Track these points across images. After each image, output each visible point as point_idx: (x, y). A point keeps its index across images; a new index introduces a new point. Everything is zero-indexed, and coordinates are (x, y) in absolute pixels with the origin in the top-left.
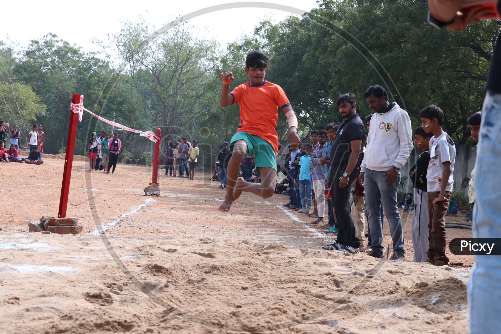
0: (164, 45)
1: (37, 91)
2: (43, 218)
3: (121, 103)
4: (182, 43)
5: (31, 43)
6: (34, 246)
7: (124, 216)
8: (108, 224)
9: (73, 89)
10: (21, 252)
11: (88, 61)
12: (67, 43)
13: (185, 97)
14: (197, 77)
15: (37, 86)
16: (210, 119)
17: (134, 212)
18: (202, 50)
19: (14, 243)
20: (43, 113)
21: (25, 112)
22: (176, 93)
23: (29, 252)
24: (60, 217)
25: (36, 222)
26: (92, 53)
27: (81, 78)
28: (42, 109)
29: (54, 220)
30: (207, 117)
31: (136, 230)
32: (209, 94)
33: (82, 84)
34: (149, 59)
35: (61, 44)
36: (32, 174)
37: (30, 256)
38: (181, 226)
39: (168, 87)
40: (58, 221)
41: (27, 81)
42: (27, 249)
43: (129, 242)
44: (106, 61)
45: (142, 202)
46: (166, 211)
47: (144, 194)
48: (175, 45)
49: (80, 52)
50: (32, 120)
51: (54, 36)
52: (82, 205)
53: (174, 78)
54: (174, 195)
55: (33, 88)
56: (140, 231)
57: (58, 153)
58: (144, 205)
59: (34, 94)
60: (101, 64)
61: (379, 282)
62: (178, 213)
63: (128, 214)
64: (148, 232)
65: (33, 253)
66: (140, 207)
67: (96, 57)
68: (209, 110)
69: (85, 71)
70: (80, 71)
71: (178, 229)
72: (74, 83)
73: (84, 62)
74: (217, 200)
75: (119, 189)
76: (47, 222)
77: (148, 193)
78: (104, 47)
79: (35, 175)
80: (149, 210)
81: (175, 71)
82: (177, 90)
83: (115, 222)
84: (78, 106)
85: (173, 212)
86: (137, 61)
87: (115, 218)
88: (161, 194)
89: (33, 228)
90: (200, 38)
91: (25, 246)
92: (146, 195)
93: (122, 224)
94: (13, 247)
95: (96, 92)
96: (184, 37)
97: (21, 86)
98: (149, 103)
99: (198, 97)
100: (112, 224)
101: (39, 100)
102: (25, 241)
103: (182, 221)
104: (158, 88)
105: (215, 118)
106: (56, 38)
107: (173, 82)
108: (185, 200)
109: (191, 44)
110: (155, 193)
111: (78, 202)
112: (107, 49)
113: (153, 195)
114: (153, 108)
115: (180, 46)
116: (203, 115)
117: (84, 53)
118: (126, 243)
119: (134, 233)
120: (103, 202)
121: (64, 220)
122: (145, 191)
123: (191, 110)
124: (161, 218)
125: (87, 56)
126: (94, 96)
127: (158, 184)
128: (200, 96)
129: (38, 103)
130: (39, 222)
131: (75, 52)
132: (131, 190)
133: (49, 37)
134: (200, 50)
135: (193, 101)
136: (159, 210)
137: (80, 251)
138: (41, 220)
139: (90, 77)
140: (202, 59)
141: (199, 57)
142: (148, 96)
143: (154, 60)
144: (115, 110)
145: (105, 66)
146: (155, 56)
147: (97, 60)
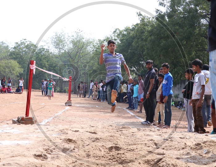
0: (72, 41)
2: (19, 117)
3: (55, 67)
4: (80, 40)
6: (12, 131)
7: (56, 115)
8: (49, 119)
10: (6, 134)
12: (31, 42)
13: (82, 63)
14: (87, 54)
16: (93, 72)
17: (61, 113)
18: (89, 43)
19: (3, 130)
21: (14, 72)
22: (78, 61)
23: (9, 134)
29: (24, 118)
31: (61, 121)
32: (92, 62)
34: (66, 47)
35: (28, 43)
36: (17, 98)
37: (9, 136)
38: (81, 119)
39: (75, 59)
40: (25, 118)
41: (15, 59)
42: (8, 133)
43: (57, 127)
44: (48, 49)
45: (64, 109)
46: (74, 112)
48: (77, 41)
49: (36, 46)
50: (18, 75)
51: (25, 39)
52: (38, 111)
53: (77, 55)
54: (78, 105)
56: (63, 122)
60: (45, 50)
61: (176, 143)
62: (80, 113)
63: (58, 114)
64: (67, 122)
65: (11, 134)
66: (63, 111)
67: (43, 47)
69: (39, 54)
70: (37, 54)
73: (39, 50)
74: (97, 106)
75: (54, 103)
76: (20, 119)
77: (67, 105)
78: (47, 43)
79: (18, 98)
80: (67, 112)
81: (77, 52)
83: (52, 118)
84: (33, 66)
85: (78, 113)
86: (61, 48)
87: (52, 116)
88: (73, 105)
89: (14, 122)
90: (88, 38)
91: (7, 131)
92: (66, 105)
93: (55, 119)
94: (2, 132)
96: (81, 38)
97: (12, 61)
99: (87, 63)
100: (50, 119)
102: (8, 128)
103: (81, 116)
104: (70, 60)
105: (95, 71)
106: (26, 41)
107: (77, 57)
108: (83, 107)
109: (84, 40)
110: (70, 104)
111: (36, 109)
112: (48, 44)
113: (69, 105)
116: (90, 70)
117: (38, 46)
118: (55, 128)
119: (60, 123)
120: (47, 109)
121: (28, 118)
122: (65, 104)
124: (72, 115)
125: (40, 47)
126: (43, 64)
127: (71, 101)
128: (88, 62)
130: (17, 119)
132: (59, 104)
133: (23, 41)
136: (72, 112)
137: (33, 133)
138: (18, 118)
139: (41, 56)
140: (89, 47)
141: (87, 46)
143: (68, 48)
145: (48, 51)
146: (68, 46)
147: (44, 49)
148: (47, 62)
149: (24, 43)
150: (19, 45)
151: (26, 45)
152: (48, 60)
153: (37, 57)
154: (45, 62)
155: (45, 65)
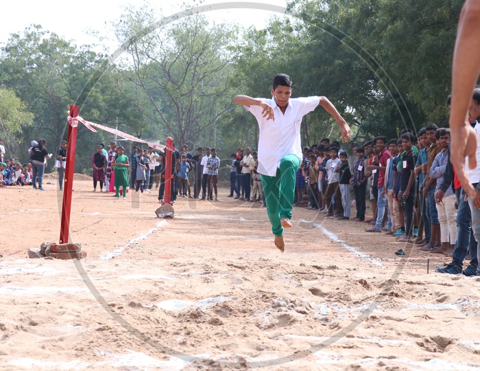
0: (174, 33)
1: (21, 95)
2: (43, 244)
3: (125, 107)
4: (196, 27)
5: (10, 37)
7: (132, 241)
8: (115, 250)
9: (65, 92)
10: (28, 276)
11: (81, 56)
12: (55, 35)
13: (203, 95)
14: (216, 70)
15: (21, 90)
16: (235, 121)
17: (145, 237)
18: (221, 36)
19: (19, 268)
20: (30, 124)
22: (191, 91)
23: (35, 276)
24: (62, 243)
25: (37, 250)
26: (86, 46)
27: (74, 77)
28: (29, 119)
29: (56, 246)
30: (232, 119)
31: (146, 255)
32: (232, 91)
33: (76, 85)
34: (157, 49)
35: (47, 37)
38: (198, 250)
39: (182, 84)
40: (60, 246)
42: (33, 273)
43: (137, 263)
44: (104, 54)
45: (153, 226)
46: (181, 235)
47: (156, 216)
48: (188, 31)
49: (70, 46)
51: (38, 27)
53: (189, 73)
54: (191, 217)
55: (16, 92)
56: (151, 257)
57: (50, 172)
58: (156, 229)
59: (18, 100)
60: (97, 58)
63: (137, 240)
64: (160, 257)
65: (39, 277)
66: (151, 231)
67: (91, 50)
68: (233, 110)
69: (79, 68)
70: (73, 69)
71: (194, 254)
72: (66, 84)
73: (78, 58)
74: (243, 219)
75: (126, 212)
76: (48, 248)
77: (160, 215)
78: (101, 39)
79: (26, 199)
80: (161, 235)
81: (189, 64)
82: (193, 87)
83: (122, 249)
85: (189, 235)
86: (142, 53)
87: (123, 244)
88: (176, 216)
90: (219, 22)
91: (30, 271)
92: (158, 217)
93: (130, 250)
94: (18, 272)
95: (94, 94)
96: (199, 21)
98: (159, 104)
99: (219, 95)
100: (118, 251)
101: (24, 107)
104: (169, 86)
105: (240, 119)
106: (40, 30)
107: (187, 78)
108: (204, 222)
109: (207, 29)
110: (168, 214)
112: (104, 41)
113: (167, 217)
114: (163, 110)
115: (194, 32)
116: (226, 116)
117: (76, 46)
118: (134, 264)
119: (143, 259)
120: (108, 227)
121: (66, 246)
122: (156, 212)
123: (211, 112)
124: (175, 242)
125: (81, 50)
126: (92, 99)
128: (222, 93)
129: (24, 111)
130: (39, 250)
131: (66, 45)
133: (33, 29)
134: (220, 36)
135: (212, 100)
136: (173, 234)
138: (42, 246)
139: (86, 75)
140: (222, 47)
141: (218, 45)
142: (157, 96)
143: (162, 51)
144: (119, 116)
145: (104, 61)
146: (163, 46)
147: (93, 54)
148: (103, 92)
149: (35, 37)
150: (21, 44)
151: (41, 42)
152: (106, 87)
153: (74, 80)
154: (97, 92)
155: (95, 100)
